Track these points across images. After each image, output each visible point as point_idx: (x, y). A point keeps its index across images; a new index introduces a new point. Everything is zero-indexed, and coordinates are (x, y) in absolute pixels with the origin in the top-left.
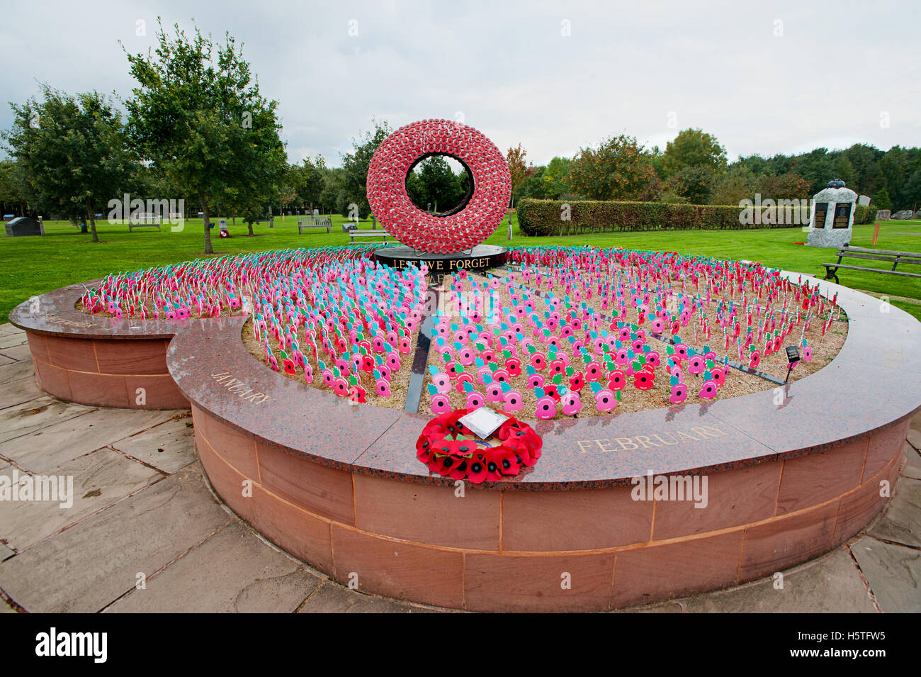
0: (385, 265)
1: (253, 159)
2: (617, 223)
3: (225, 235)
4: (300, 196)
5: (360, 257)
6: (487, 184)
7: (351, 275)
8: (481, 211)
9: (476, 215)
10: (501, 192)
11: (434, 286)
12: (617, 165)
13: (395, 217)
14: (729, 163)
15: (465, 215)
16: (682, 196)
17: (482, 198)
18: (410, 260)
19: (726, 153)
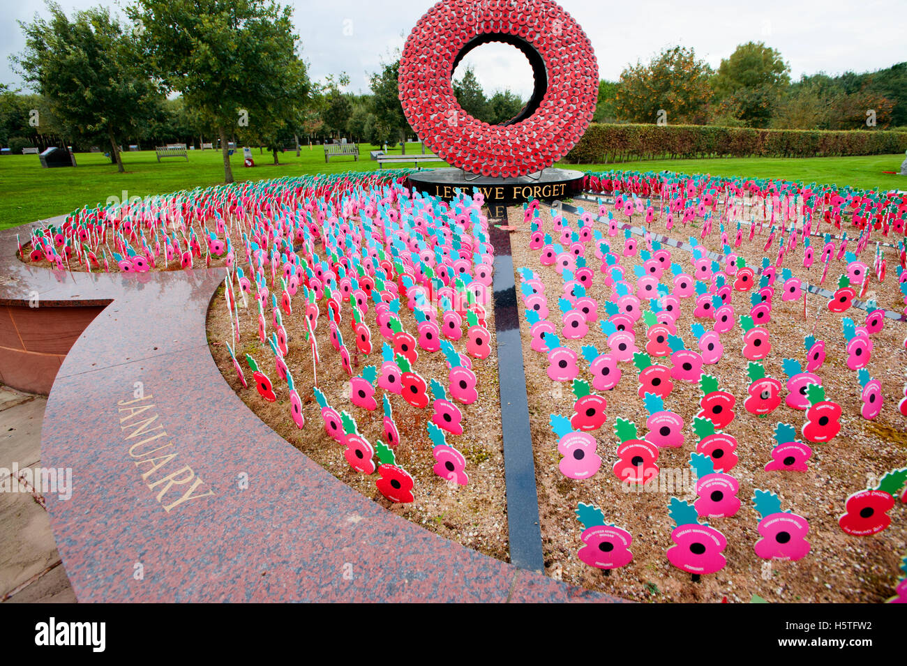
0: (425, 193)
1: (270, 75)
2: (669, 150)
3: (250, 164)
4: (328, 123)
5: (390, 184)
6: (565, 79)
7: (380, 207)
8: (557, 117)
9: (550, 123)
10: (585, 90)
11: (496, 224)
12: (672, 83)
13: (438, 125)
14: (791, 82)
15: (533, 123)
16: (741, 119)
17: (558, 99)
18: (459, 186)
19: (789, 71)
